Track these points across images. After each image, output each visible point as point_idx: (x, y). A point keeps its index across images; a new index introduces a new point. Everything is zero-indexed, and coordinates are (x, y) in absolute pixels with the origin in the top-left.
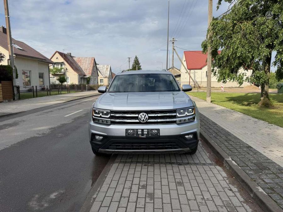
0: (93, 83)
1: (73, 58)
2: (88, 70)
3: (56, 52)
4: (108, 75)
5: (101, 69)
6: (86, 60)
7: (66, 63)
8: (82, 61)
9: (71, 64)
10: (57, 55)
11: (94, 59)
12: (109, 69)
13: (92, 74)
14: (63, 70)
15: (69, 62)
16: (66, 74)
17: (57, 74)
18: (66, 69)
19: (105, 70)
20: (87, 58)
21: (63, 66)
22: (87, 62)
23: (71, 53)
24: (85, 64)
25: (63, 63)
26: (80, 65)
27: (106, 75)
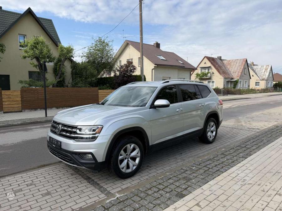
0: (242, 87)
1: (223, 61)
2: (237, 73)
3: (204, 58)
4: (267, 77)
5: (259, 70)
6: (237, 63)
7: (213, 67)
8: (232, 64)
9: (219, 68)
10: (206, 60)
11: (246, 60)
12: (269, 69)
13: (241, 77)
14: (209, 75)
15: (217, 66)
16: (212, 78)
17: (204, 78)
18: (212, 73)
19: (263, 71)
20: (238, 60)
21: (210, 70)
22: (238, 64)
23: (221, 57)
24: (234, 66)
25: (210, 67)
26: (229, 68)
27: (264, 77)
